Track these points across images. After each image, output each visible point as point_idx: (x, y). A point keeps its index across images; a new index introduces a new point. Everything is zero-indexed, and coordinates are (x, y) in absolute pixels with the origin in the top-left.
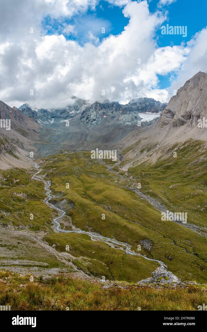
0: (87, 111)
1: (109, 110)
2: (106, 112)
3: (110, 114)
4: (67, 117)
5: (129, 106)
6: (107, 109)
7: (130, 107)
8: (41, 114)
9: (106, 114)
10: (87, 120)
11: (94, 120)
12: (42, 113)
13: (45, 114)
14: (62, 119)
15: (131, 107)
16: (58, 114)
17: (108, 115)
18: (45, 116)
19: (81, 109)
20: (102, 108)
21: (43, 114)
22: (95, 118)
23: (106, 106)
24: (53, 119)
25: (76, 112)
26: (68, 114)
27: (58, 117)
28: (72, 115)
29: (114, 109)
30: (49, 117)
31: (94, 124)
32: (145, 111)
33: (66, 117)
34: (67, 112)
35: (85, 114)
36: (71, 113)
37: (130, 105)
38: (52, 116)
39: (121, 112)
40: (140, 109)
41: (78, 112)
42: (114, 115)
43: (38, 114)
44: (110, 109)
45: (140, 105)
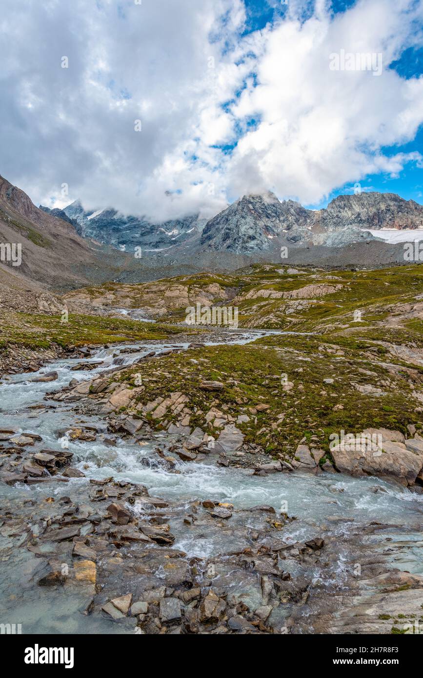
0: (218, 224)
1: (278, 221)
2: (271, 227)
3: (282, 231)
4: (159, 242)
5: (331, 213)
6: (274, 219)
7: (335, 215)
8: (90, 231)
9: (273, 230)
10: (224, 240)
11: (253, 238)
12: (93, 229)
13: (102, 232)
14: (147, 246)
15: (337, 216)
16: (137, 235)
17: (278, 235)
18: (103, 238)
19: (196, 224)
20: (260, 217)
21: (98, 232)
22: (251, 232)
23: (269, 212)
24: (123, 246)
25: (183, 232)
26: (163, 236)
27: (137, 242)
28: (174, 239)
29: (291, 219)
30: (113, 241)
31: (252, 248)
32: (380, 226)
33: (158, 244)
34: (160, 232)
35: (213, 230)
36: (170, 234)
37: (332, 211)
38: (121, 240)
39: (310, 228)
40: (363, 218)
41: (189, 231)
42: (294, 235)
43: (84, 231)
44: (282, 218)
45: (362, 210)
